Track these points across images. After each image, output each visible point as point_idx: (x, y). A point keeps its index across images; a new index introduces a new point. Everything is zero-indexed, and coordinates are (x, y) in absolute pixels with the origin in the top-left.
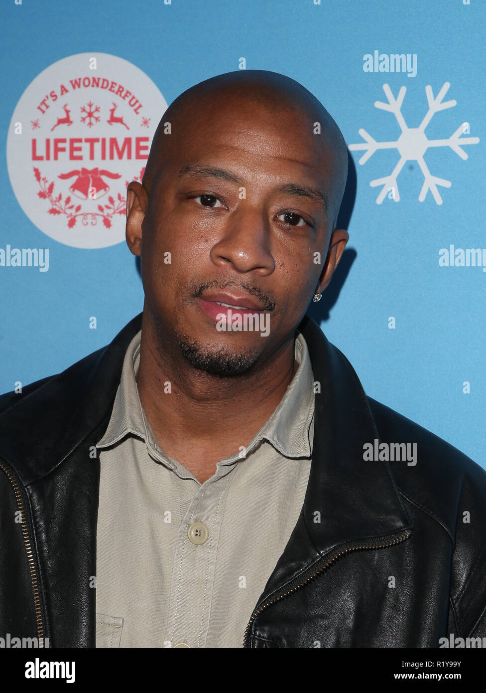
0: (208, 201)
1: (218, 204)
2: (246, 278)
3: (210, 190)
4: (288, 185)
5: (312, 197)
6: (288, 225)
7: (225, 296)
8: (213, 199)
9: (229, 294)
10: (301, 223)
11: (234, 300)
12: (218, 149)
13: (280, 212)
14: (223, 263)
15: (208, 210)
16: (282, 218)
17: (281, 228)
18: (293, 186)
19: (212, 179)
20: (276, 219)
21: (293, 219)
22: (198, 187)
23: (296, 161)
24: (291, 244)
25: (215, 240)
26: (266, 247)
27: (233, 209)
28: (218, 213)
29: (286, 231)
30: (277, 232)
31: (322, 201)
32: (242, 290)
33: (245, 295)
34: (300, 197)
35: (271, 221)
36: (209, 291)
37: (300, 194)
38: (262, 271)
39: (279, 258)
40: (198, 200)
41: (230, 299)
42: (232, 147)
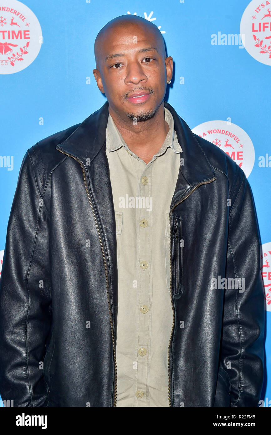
0: (117, 66)
1: (121, 65)
2: (139, 85)
3: (117, 62)
4: (141, 50)
5: (151, 50)
6: (147, 63)
7: (135, 94)
8: (119, 64)
9: (136, 93)
10: (151, 60)
11: (138, 94)
12: (113, 48)
13: (143, 60)
14: (130, 84)
15: (119, 68)
16: (144, 61)
17: (145, 64)
18: (143, 50)
19: (115, 58)
20: (142, 62)
21: (148, 60)
22: (112, 63)
23: (141, 41)
24: (150, 68)
25: (124, 77)
26: (142, 73)
27: (126, 65)
28: (122, 68)
29: (147, 65)
30: (144, 66)
31: (155, 50)
32: (140, 90)
33: (142, 91)
34: (147, 52)
35: (140, 64)
36: (129, 95)
37: (147, 51)
38: (144, 81)
39: (148, 75)
40: (114, 67)
41: (137, 94)
42: (118, 45)
